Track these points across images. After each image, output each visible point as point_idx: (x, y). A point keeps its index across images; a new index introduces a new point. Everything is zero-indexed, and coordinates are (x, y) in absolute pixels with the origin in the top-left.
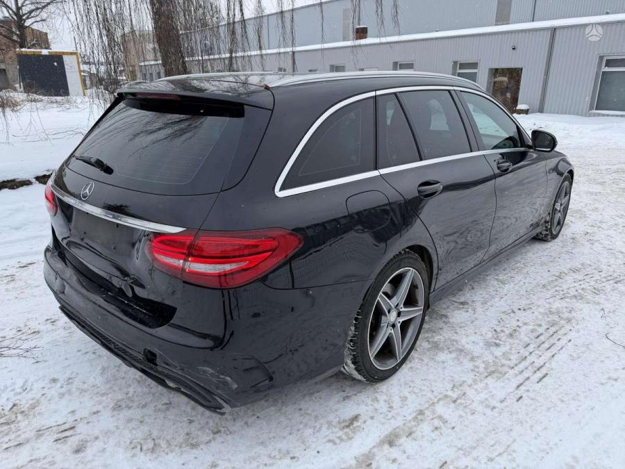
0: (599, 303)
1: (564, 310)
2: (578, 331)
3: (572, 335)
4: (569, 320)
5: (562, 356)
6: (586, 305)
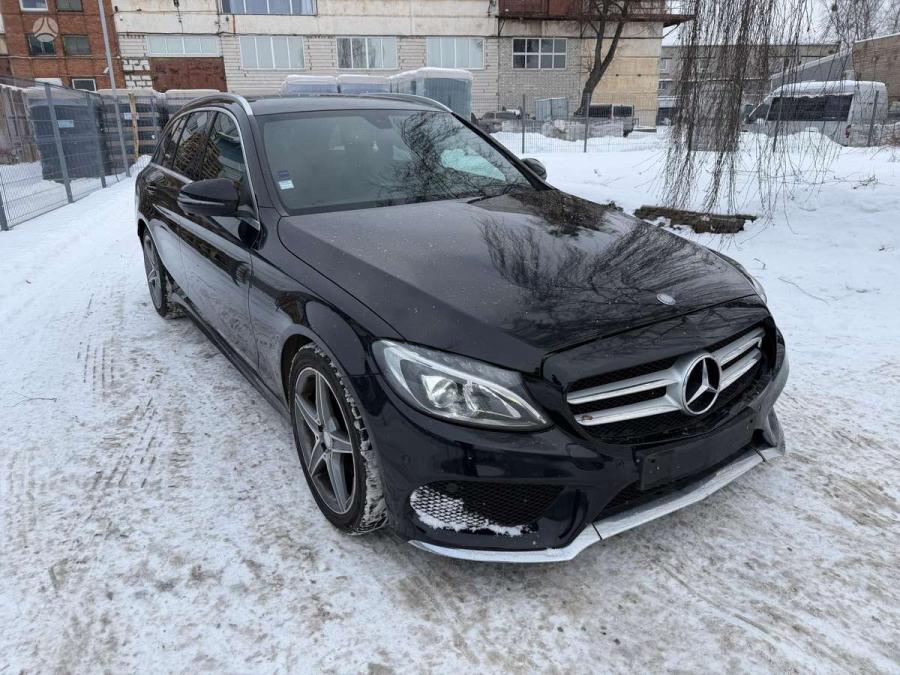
0: (94, 429)
1: (121, 401)
2: (87, 393)
3: (88, 387)
4: (104, 395)
5: (79, 370)
6: (106, 420)
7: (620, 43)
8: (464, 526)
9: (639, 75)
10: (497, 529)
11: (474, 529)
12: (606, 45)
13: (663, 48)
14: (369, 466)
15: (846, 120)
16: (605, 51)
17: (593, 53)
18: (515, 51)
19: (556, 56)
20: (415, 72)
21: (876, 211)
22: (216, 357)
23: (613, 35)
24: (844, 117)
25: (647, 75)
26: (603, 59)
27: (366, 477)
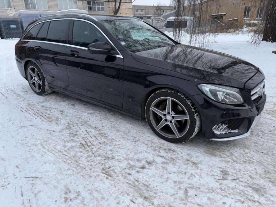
3: (39, 120)
7: (122, 4)
8: (225, 132)
9: (127, 14)
10: (233, 131)
11: (228, 132)
12: (118, 4)
13: (133, 6)
14: (197, 121)
15: (186, 27)
16: (117, 6)
17: (114, 7)
18: (88, 5)
19: (101, 7)
20: (67, 10)
21: (227, 49)
22: (75, 105)
23: (119, 1)
24: (186, 26)
25: (129, 14)
26: (117, 9)
27: (196, 124)
